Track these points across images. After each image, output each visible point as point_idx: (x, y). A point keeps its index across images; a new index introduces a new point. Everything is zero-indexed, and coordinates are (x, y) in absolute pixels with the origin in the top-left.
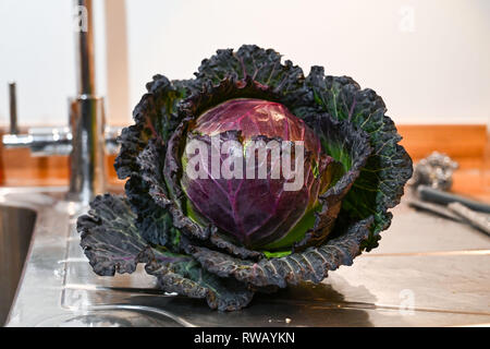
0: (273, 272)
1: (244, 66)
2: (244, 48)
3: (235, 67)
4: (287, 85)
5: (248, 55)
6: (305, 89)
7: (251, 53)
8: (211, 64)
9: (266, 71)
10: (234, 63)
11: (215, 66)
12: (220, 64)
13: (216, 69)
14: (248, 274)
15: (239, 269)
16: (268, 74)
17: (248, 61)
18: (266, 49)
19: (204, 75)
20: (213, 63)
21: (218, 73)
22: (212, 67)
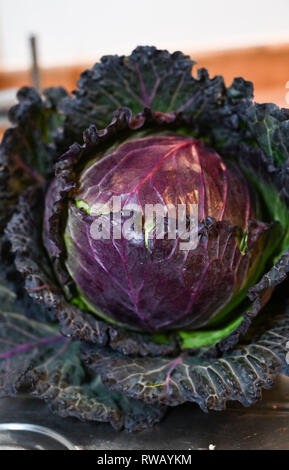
0: (191, 391)
1: (141, 76)
2: (139, 51)
3: (128, 79)
4: (202, 102)
5: (145, 60)
6: (227, 109)
7: (150, 58)
8: (94, 77)
9: (172, 82)
10: (127, 74)
11: (101, 79)
12: (107, 76)
13: (102, 83)
14: (160, 395)
15: (148, 390)
16: (175, 86)
17: (146, 68)
18: (171, 52)
19: (85, 94)
20: (97, 75)
21: (105, 88)
22: (97, 81)
